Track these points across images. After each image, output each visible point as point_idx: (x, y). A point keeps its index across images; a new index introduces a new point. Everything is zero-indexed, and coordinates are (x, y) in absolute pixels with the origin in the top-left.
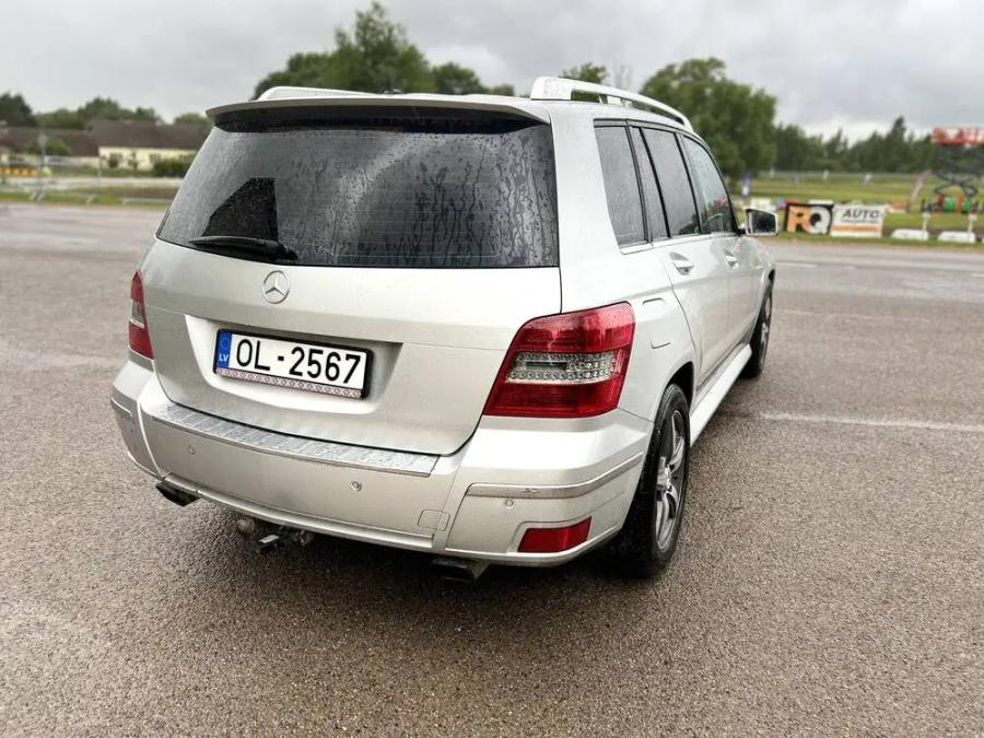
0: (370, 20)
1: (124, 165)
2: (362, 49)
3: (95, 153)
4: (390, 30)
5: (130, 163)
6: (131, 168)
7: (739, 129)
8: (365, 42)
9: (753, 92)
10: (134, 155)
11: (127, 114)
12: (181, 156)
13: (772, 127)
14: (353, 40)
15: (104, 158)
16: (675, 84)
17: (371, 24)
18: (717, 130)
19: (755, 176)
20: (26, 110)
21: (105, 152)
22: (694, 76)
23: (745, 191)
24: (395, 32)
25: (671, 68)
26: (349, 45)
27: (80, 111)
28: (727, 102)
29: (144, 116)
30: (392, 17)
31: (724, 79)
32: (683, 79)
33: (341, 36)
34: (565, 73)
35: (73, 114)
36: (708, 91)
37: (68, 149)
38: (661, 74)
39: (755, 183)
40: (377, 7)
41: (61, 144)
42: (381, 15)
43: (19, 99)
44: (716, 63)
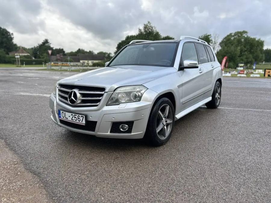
0: (147, 26)
1: (86, 64)
2: (145, 33)
3: (79, 61)
4: (152, 28)
5: (87, 64)
6: (87, 65)
7: (252, 51)
8: (145, 31)
9: (257, 39)
10: (88, 62)
11: (86, 52)
12: (99, 62)
13: (263, 50)
14: (143, 31)
15: (81, 63)
16: (232, 38)
17: (147, 27)
18: (246, 51)
19: (257, 64)
20: (64, 52)
21: (81, 61)
22: (239, 36)
23: (254, 67)
24: (153, 28)
25: (231, 34)
26: (142, 32)
27: (76, 52)
28: (248, 43)
29: (90, 53)
30: (152, 25)
31: (247, 36)
32: (235, 37)
33: (140, 30)
34: (199, 37)
35: (74, 53)
36: (243, 40)
37: (73, 61)
38: (228, 36)
39: (257, 66)
40: (149, 22)
41: (72, 59)
42: (150, 24)
43: (62, 49)
44: (245, 32)
